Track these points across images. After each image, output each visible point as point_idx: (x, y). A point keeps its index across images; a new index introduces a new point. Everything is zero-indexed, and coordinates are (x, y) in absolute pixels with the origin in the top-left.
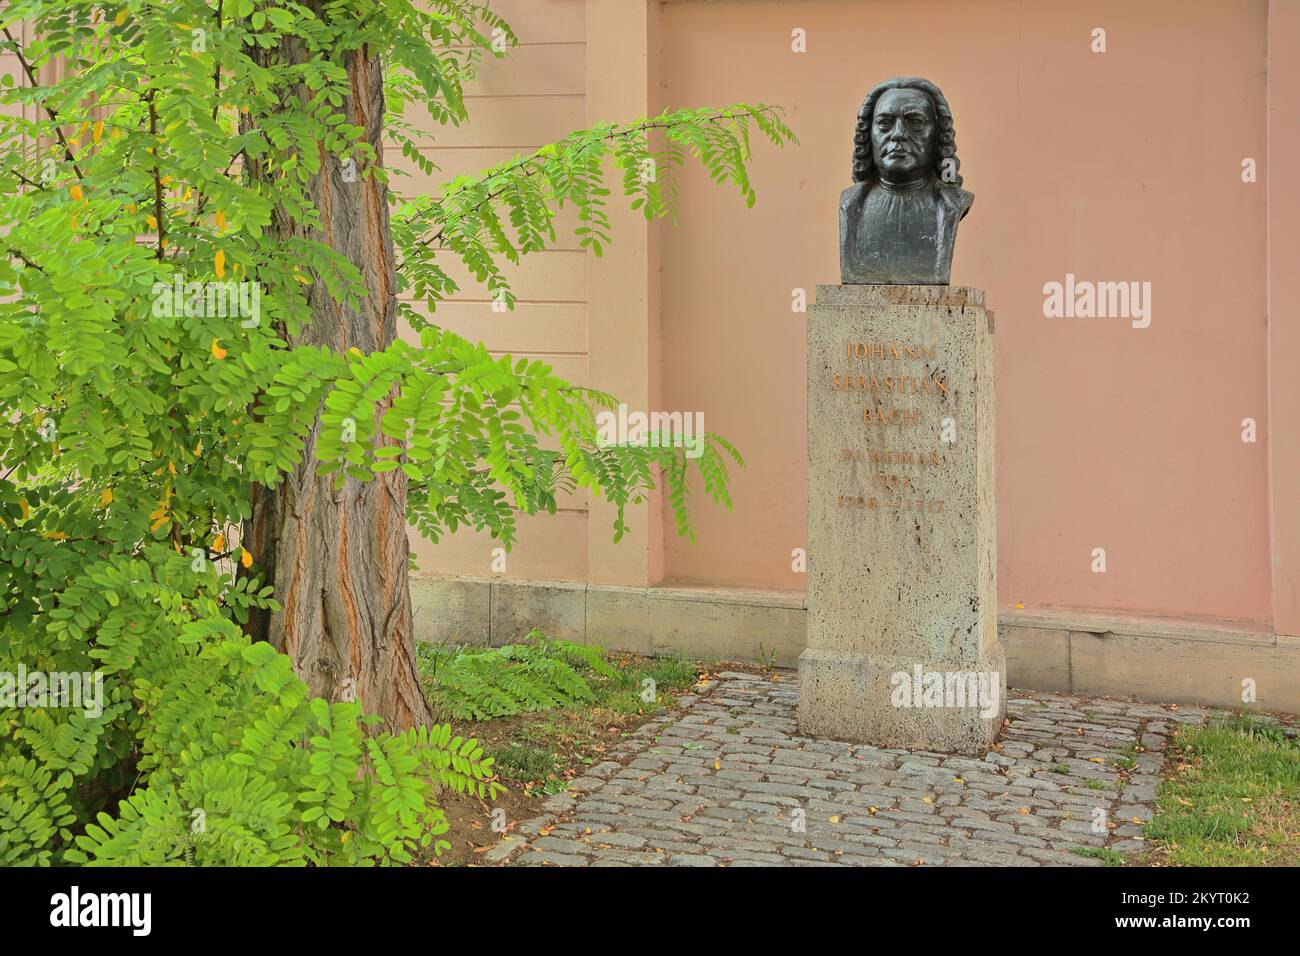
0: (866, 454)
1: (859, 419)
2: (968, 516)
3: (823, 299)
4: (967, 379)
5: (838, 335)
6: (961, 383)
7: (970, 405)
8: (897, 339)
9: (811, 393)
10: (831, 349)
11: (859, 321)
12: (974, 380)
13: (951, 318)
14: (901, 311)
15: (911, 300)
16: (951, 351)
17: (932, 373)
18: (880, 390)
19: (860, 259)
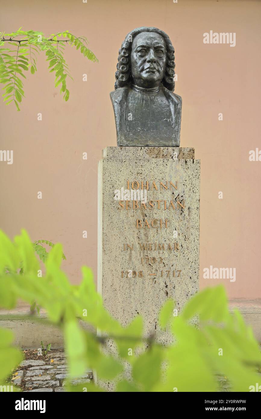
0: (138, 246)
1: (133, 226)
2: (194, 278)
3: (111, 155)
4: (195, 200)
5: (122, 177)
6: (192, 203)
7: (196, 215)
8: (156, 179)
9: (106, 211)
10: (117, 185)
11: (134, 168)
12: (198, 201)
13: (187, 166)
14: (158, 162)
15: (163, 155)
16: (186, 184)
17: (175, 198)
18: (146, 208)
19: (129, 131)
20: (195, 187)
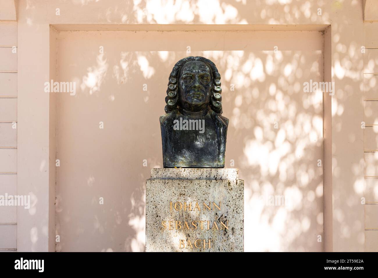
1: (176, 246)
3: (155, 177)
4: (239, 221)
5: (165, 197)
6: (235, 223)
7: (240, 236)
8: (199, 199)
9: (149, 231)
10: (160, 205)
11: (177, 189)
12: (242, 221)
13: (230, 187)
14: (201, 183)
15: (206, 177)
16: (230, 205)
17: (219, 218)
18: (189, 229)
19: (175, 153)
20: (239, 208)
